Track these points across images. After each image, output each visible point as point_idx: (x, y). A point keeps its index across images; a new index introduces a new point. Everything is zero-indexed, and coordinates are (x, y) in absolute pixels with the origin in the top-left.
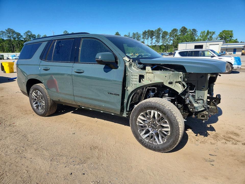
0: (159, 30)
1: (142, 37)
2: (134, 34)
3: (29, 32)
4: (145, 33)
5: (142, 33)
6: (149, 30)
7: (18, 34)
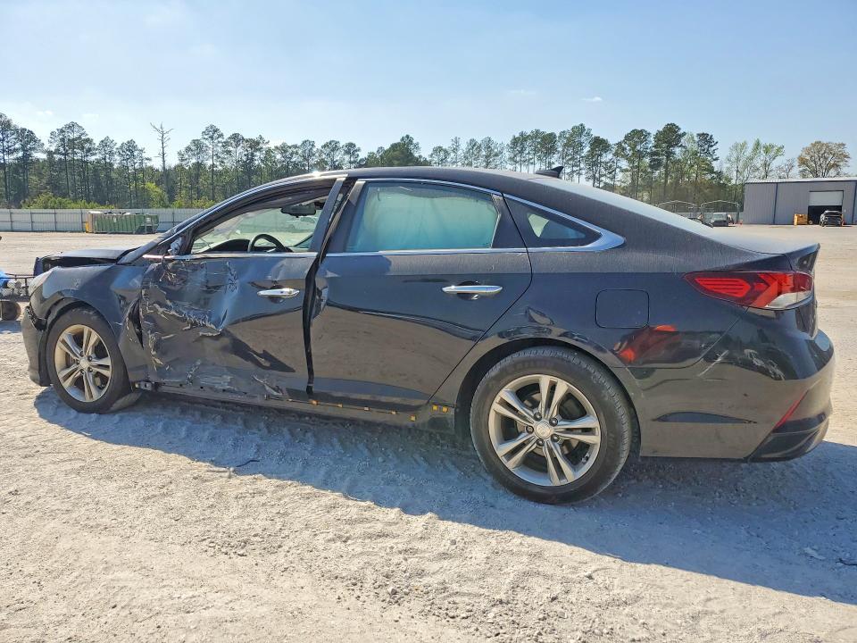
0: (580, 130)
1: (507, 154)
2: (473, 144)
3: (71, 127)
4: (519, 142)
5: (508, 141)
6: (537, 131)
7: (27, 137)
